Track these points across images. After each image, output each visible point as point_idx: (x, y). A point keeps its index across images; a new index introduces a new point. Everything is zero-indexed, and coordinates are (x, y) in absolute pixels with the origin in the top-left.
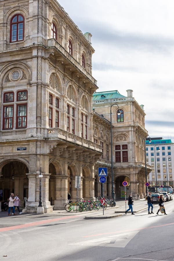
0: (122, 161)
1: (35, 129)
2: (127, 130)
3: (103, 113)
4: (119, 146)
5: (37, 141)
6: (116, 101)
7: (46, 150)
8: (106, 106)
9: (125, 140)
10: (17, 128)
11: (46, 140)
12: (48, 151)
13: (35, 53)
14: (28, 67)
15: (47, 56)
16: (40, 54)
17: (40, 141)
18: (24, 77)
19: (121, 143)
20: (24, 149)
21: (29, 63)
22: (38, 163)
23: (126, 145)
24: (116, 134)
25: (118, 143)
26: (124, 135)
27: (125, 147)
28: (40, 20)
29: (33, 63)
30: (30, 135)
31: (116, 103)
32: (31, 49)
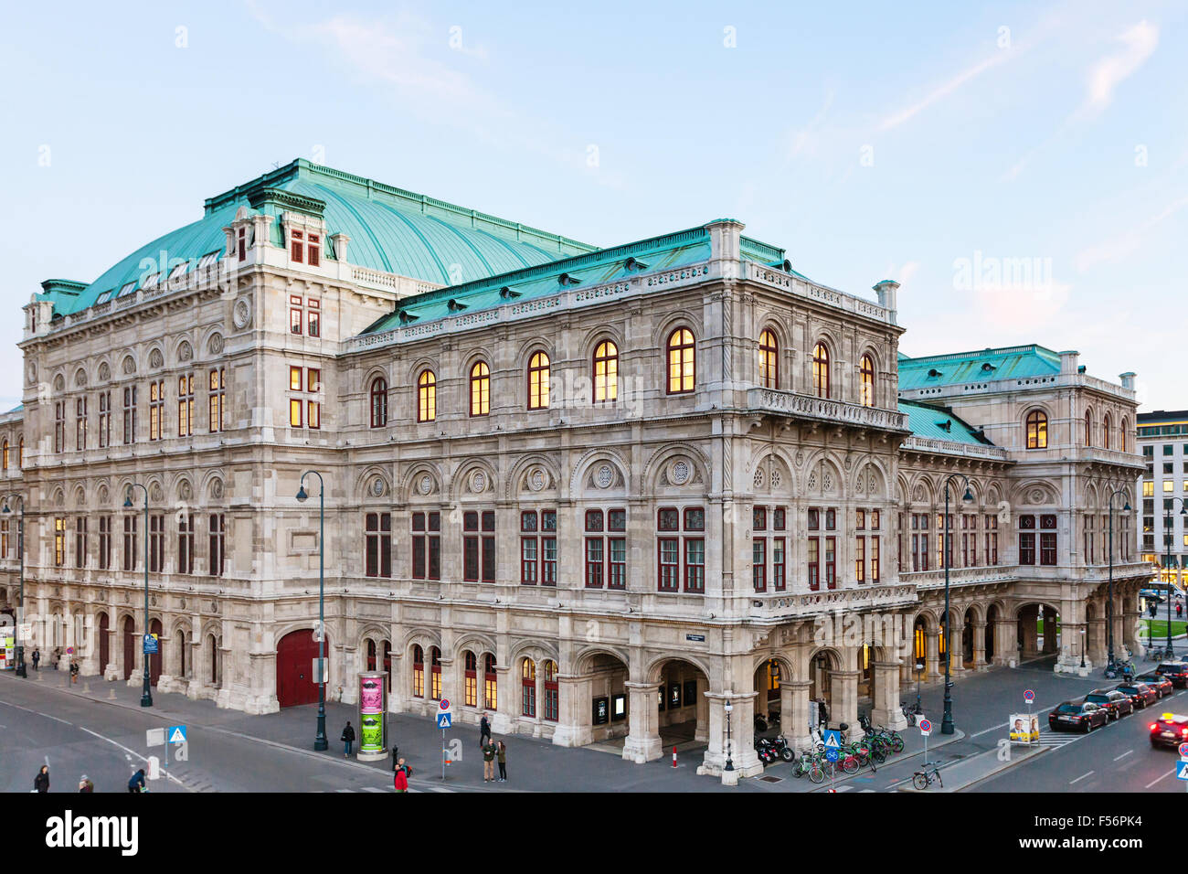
0: (1038, 563)
1: (720, 602)
2: (1056, 472)
3: (985, 421)
4: (1032, 517)
5: (724, 627)
6: (1024, 386)
7: (745, 643)
8: (993, 401)
9: (1050, 501)
10: (686, 590)
11: (745, 625)
12: (750, 647)
13: (716, 427)
14: (703, 458)
15: (747, 429)
16: (728, 431)
17: (733, 627)
18: (698, 478)
19: (1038, 508)
20: (700, 640)
21: (706, 449)
22: (728, 673)
23: (1054, 517)
24: (1021, 484)
25: (1027, 509)
26: (1045, 489)
27: (1049, 520)
28: (728, 349)
29: (713, 450)
30: (709, 613)
31: (1025, 393)
32: (707, 418)
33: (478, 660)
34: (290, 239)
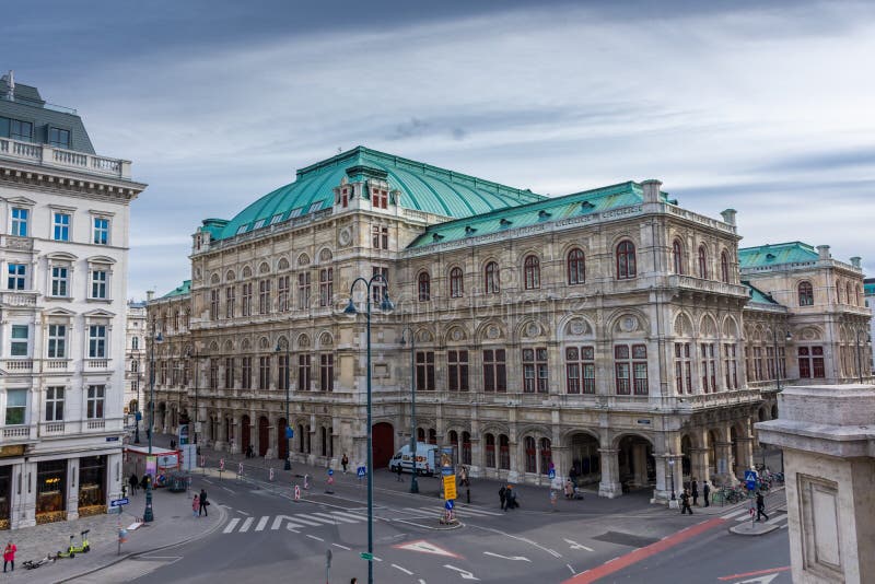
0: (812, 377)
1: (660, 400)
2: (820, 320)
3: (772, 289)
4: (806, 348)
5: (663, 415)
6: (796, 267)
7: (676, 424)
8: (776, 277)
9: (818, 337)
10: (635, 393)
11: (675, 413)
12: (679, 426)
13: (652, 298)
14: (644, 316)
15: (670, 299)
16: (660, 300)
17: (668, 415)
18: (640, 327)
19: (811, 342)
20: (647, 423)
21: (646, 310)
22: (667, 442)
23: (821, 348)
24: (799, 327)
25: (803, 343)
26: (815, 330)
27: (818, 350)
28: (657, 253)
29: (651, 312)
30: (654, 406)
31: (797, 271)
32: (646, 293)
33: (496, 439)
34: (372, 194)
